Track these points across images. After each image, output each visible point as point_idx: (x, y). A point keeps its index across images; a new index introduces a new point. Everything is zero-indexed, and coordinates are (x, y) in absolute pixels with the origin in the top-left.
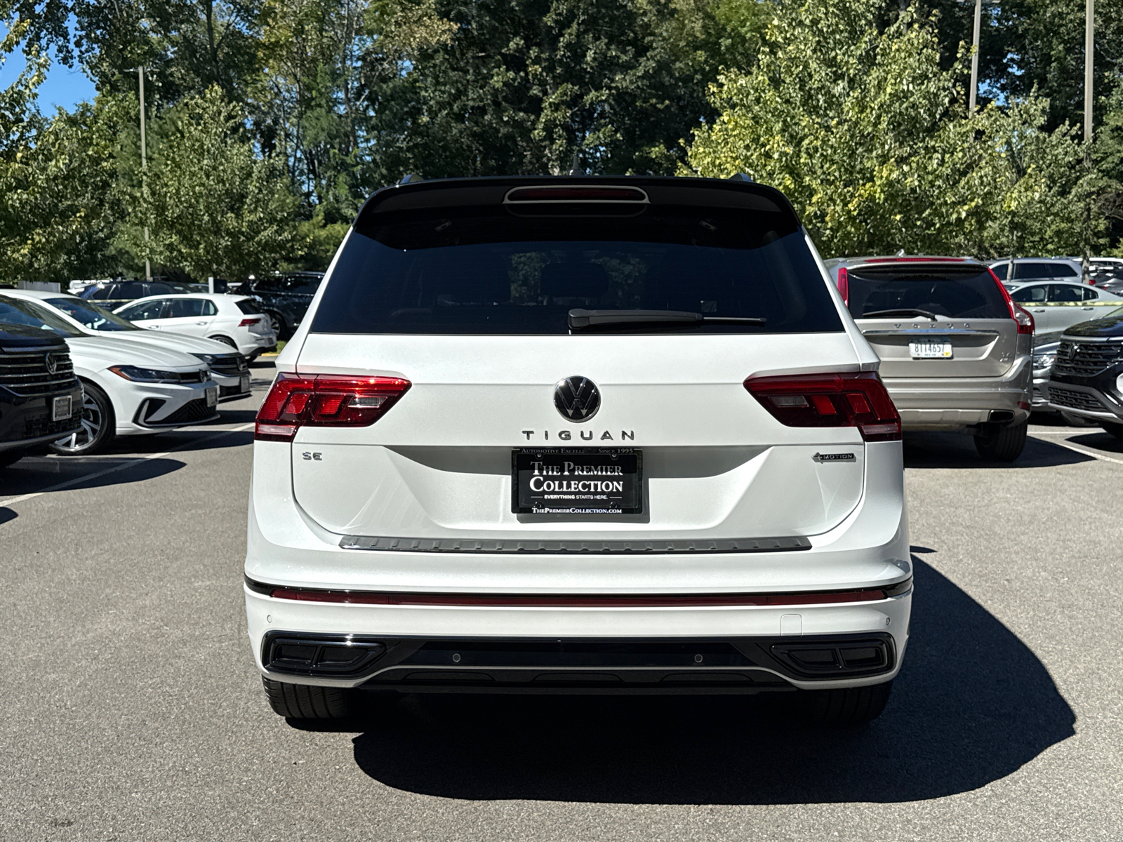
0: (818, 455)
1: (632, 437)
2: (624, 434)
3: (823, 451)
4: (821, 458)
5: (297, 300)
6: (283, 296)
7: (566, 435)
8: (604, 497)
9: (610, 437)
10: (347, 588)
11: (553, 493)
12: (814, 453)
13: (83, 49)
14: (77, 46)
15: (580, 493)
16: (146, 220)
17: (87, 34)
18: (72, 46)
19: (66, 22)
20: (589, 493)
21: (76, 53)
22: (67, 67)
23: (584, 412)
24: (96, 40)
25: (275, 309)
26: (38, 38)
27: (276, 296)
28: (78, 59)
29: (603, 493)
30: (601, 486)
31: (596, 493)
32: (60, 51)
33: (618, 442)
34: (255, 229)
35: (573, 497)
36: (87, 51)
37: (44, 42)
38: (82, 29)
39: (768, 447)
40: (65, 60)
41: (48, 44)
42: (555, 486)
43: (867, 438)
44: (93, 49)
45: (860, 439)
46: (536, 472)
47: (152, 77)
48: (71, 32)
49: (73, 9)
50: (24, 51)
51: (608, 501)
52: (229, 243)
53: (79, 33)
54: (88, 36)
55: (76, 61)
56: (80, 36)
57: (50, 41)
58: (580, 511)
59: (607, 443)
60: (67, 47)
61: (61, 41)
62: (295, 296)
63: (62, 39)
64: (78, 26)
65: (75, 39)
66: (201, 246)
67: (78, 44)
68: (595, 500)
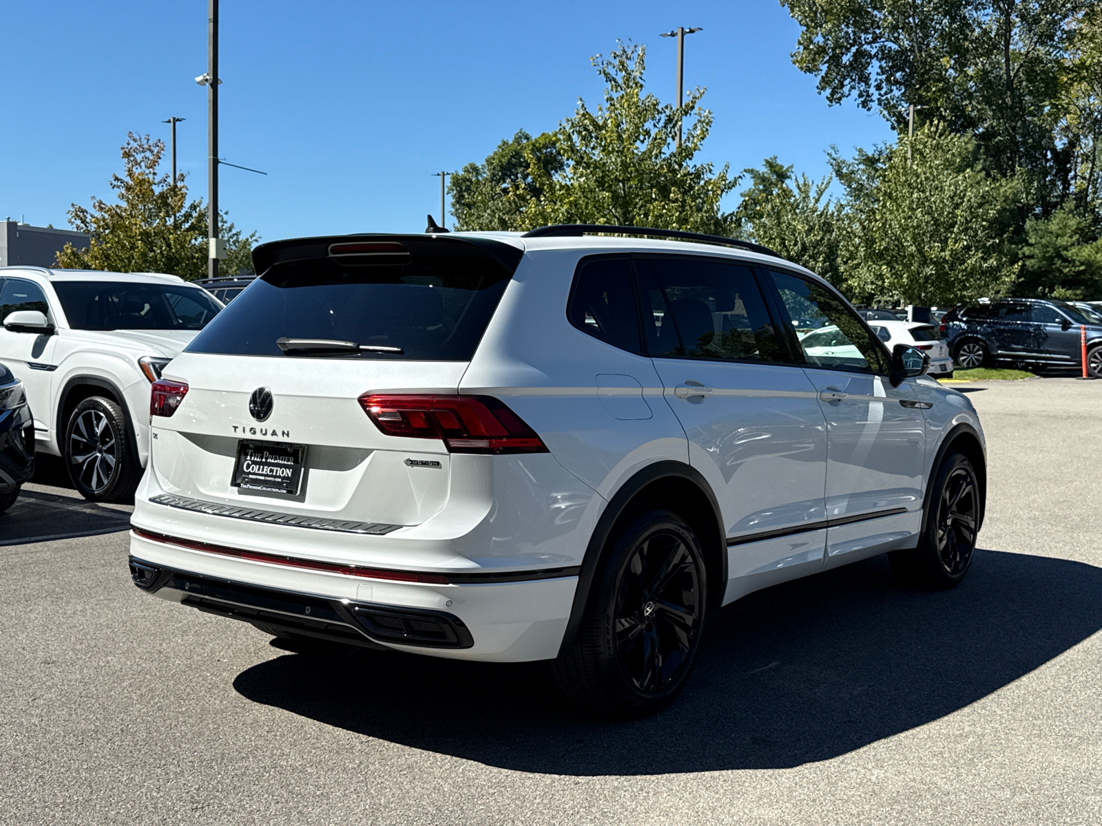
0: (409, 460)
1: (288, 435)
2: (283, 433)
3: (414, 457)
4: (412, 463)
5: (1002, 327)
6: (990, 323)
7: (253, 431)
8: (280, 480)
9: (276, 435)
10: (165, 533)
11: (254, 474)
12: (405, 459)
13: (883, 92)
14: (877, 90)
15: (267, 475)
16: (856, 253)
17: (887, 78)
18: (872, 90)
19: (869, 68)
20: (272, 476)
21: (875, 96)
22: (865, 110)
23: (262, 415)
24: (896, 82)
25: (979, 336)
26: (842, 86)
27: (980, 324)
28: (877, 102)
29: (279, 477)
30: (280, 471)
31: (276, 477)
32: (860, 96)
33: (280, 438)
34: (958, 258)
35: (262, 478)
36: (886, 93)
37: (846, 89)
38: (883, 73)
39: (373, 450)
40: (864, 104)
41: (850, 91)
42: (256, 468)
43: (451, 450)
44: (892, 91)
45: (445, 451)
46: (248, 458)
47: (946, 112)
48: (873, 77)
49: (876, 55)
50: (827, 98)
51: (282, 483)
52: (934, 272)
53: (880, 77)
54: (888, 80)
55: (874, 105)
56: (881, 80)
57: (853, 88)
58: (264, 489)
59: (274, 439)
60: (867, 92)
61: (863, 86)
62: (1000, 324)
63: (863, 84)
64: (879, 71)
65: (876, 83)
66: (905, 276)
67: (879, 88)
68: (275, 481)
